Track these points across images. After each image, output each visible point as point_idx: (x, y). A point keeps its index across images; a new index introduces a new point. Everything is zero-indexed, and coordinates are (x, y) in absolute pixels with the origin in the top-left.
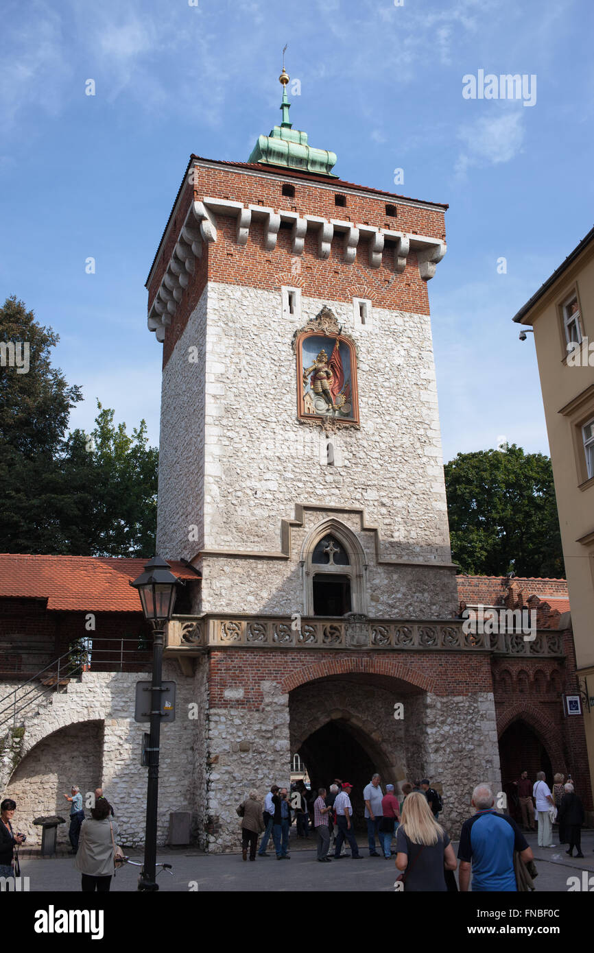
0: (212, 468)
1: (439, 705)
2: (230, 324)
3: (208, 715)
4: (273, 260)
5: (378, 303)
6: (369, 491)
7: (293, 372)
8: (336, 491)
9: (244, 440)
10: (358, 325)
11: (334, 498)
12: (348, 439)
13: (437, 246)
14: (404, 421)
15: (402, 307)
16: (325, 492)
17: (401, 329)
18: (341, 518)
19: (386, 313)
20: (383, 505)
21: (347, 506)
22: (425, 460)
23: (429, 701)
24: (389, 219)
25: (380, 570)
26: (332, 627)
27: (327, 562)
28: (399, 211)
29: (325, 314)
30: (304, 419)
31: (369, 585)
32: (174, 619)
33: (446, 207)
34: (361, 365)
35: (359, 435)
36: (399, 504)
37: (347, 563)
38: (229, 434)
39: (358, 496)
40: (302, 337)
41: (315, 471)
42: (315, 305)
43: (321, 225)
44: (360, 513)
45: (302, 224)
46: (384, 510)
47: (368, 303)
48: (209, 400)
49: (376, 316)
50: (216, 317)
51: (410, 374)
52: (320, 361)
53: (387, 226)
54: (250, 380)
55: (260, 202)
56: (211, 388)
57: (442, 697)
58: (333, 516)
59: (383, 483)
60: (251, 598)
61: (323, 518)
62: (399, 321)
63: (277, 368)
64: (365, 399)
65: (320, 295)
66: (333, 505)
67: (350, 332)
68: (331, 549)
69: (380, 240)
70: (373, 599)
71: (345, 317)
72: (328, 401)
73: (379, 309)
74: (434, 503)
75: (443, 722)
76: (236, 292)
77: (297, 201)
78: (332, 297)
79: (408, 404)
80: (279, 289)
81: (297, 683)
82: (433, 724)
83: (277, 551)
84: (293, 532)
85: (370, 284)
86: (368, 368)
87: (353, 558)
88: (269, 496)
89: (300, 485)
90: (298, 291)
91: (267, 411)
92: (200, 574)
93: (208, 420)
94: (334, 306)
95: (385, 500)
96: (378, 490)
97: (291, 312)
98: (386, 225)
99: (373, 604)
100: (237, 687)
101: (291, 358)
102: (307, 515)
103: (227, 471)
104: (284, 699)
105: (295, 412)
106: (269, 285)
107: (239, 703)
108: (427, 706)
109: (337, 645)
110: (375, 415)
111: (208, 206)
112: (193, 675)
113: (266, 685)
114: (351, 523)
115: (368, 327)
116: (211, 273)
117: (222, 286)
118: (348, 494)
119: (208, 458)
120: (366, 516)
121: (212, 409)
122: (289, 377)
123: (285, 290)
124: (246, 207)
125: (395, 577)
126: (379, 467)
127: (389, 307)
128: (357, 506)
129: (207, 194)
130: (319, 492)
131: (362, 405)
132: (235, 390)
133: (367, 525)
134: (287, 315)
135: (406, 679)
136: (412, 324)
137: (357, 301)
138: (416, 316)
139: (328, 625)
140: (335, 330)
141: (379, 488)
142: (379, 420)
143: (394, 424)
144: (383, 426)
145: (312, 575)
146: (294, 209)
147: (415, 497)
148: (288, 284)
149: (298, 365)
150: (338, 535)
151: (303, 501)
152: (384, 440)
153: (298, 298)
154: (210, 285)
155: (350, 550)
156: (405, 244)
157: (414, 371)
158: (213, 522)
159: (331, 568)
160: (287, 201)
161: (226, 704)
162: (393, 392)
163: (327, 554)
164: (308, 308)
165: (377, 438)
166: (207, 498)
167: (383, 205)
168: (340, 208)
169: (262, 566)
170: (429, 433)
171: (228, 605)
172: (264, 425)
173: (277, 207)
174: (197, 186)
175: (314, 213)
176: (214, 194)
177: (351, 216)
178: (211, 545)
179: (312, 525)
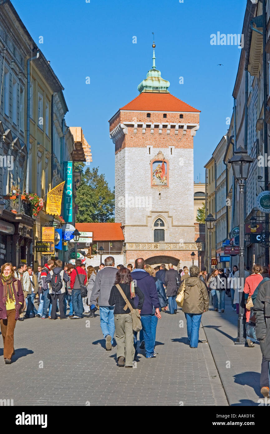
2: (132, 160)
4: (144, 137)
5: (177, 147)
6: (171, 206)
7: (150, 172)
8: (161, 207)
10: (170, 155)
11: (160, 208)
12: (166, 191)
14: (182, 184)
15: (184, 147)
16: (158, 207)
17: (183, 154)
18: (162, 214)
19: (179, 150)
20: (175, 209)
21: (164, 211)
22: (188, 195)
24: (181, 119)
25: (173, 228)
26: (156, 245)
28: (184, 116)
29: (160, 153)
30: (153, 186)
31: (169, 232)
33: (200, 112)
34: (170, 168)
35: (168, 190)
36: (180, 209)
37: (164, 226)
38: (132, 193)
39: (167, 207)
40: (153, 161)
41: (155, 201)
42: (157, 150)
43: (159, 125)
44: (168, 212)
45: (153, 126)
46: (174, 211)
47: (173, 147)
48: (126, 184)
49: (176, 151)
50: (127, 159)
51: (185, 169)
52: (158, 167)
55: (140, 121)
56: (127, 180)
57: (184, 261)
58: (159, 213)
59: (175, 203)
60: (137, 236)
61: (157, 214)
62: (183, 152)
63: (145, 172)
64: (171, 179)
65: (159, 147)
66: (160, 210)
67: (167, 158)
68: (159, 222)
69: (177, 127)
70: (170, 235)
71: (166, 153)
72: (160, 179)
73: (177, 149)
74: (190, 208)
76: (134, 149)
77: (151, 118)
78: (162, 147)
80: (146, 147)
83: (145, 224)
84: (149, 219)
85: (174, 141)
86: (172, 169)
88: (142, 209)
90: (152, 147)
91: (142, 185)
94: (162, 150)
95: (175, 208)
96: (173, 205)
97: (150, 154)
98: (179, 122)
99: (170, 237)
101: (149, 169)
102: (153, 214)
105: (150, 184)
106: (144, 146)
108: (180, 263)
109: (157, 249)
110: (174, 183)
111: (125, 125)
114: (165, 215)
115: (173, 155)
117: (129, 148)
118: (165, 207)
120: (170, 213)
121: (127, 186)
122: (149, 174)
123: (148, 147)
124: (136, 124)
125: (177, 229)
126: (174, 199)
127: (180, 148)
128: (167, 210)
129: (124, 121)
130: (156, 207)
132: (133, 180)
133: (170, 215)
134: (148, 155)
135: (175, 257)
136: (187, 152)
137: (170, 147)
138: (188, 149)
139: (155, 244)
140: (162, 158)
142: (175, 185)
143: (179, 185)
144: (176, 186)
145: (153, 230)
146: (150, 121)
147: (184, 206)
148: (149, 145)
150: (161, 219)
151: (152, 210)
152: (176, 190)
153: (152, 149)
155: (165, 223)
156: (185, 127)
157: (186, 168)
158: (128, 217)
159: (159, 227)
160: (148, 119)
162: (179, 175)
163: (158, 224)
164: (155, 151)
165: (174, 190)
167: (179, 115)
168: (165, 118)
169: (140, 228)
170: (190, 187)
171: (132, 238)
172: (141, 189)
173: (144, 121)
174: (121, 119)
175: (157, 122)
176: (126, 120)
177: (168, 121)
178: (127, 223)
179: (155, 217)
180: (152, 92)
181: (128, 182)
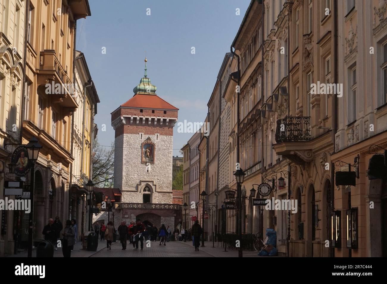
0: (124, 174)
1: (163, 219)
2: (128, 143)
3: (122, 220)
4: (138, 127)
5: (161, 134)
6: (155, 177)
8: (149, 177)
9: (130, 168)
10: (156, 140)
12: (152, 166)
13: (175, 120)
15: (166, 134)
16: (146, 177)
17: (166, 140)
18: (149, 183)
19: (162, 136)
20: (158, 179)
21: (150, 180)
22: (168, 169)
23: (162, 218)
24: (165, 115)
25: (156, 193)
27: (146, 191)
28: (167, 112)
29: (149, 139)
30: (142, 162)
32: (116, 203)
33: (178, 109)
35: (154, 165)
36: (162, 179)
38: (127, 167)
39: (153, 178)
40: (143, 144)
41: (145, 173)
42: (147, 136)
43: (148, 118)
44: (153, 182)
45: (144, 119)
46: (158, 181)
47: (159, 134)
48: (124, 160)
50: (125, 142)
51: (167, 151)
52: (147, 149)
53: (164, 117)
54: (132, 155)
55: (135, 115)
56: (124, 157)
57: (164, 217)
58: (147, 183)
61: (145, 183)
62: (166, 138)
63: (138, 152)
65: (148, 134)
66: (148, 180)
67: (154, 142)
68: (147, 189)
69: (162, 120)
71: (153, 139)
72: (148, 158)
73: (161, 136)
74: (169, 179)
75: (164, 222)
76: (129, 135)
77: (143, 113)
78: (150, 134)
79: (166, 157)
80: (139, 134)
81: (138, 214)
82: (162, 222)
83: (136, 190)
84: (139, 186)
85: (159, 130)
86: (157, 150)
87: (151, 190)
88: (135, 179)
89: (141, 176)
90: (143, 133)
91: (135, 161)
92: (121, 194)
93: (123, 164)
94: (151, 136)
95: (159, 179)
97: (141, 138)
100: (127, 215)
101: (140, 149)
102: (142, 183)
103: (127, 174)
104: (135, 217)
106: (137, 133)
107: (127, 218)
108: (162, 219)
110: (158, 160)
111: (124, 117)
112: (120, 212)
113: (132, 215)
114: (151, 184)
115: (158, 140)
116: (124, 132)
117: (127, 134)
118: (151, 178)
119: (123, 172)
121: (124, 162)
122: (140, 154)
123: (140, 133)
124: (132, 117)
125: (159, 194)
127: (163, 135)
128: (153, 180)
129: (124, 115)
131: (155, 158)
132: (129, 157)
133: (154, 184)
134: (140, 140)
135: (157, 214)
136: (168, 138)
137: (156, 134)
138: (169, 136)
139: (146, 204)
140: (151, 142)
141: (158, 176)
143: (162, 162)
144: (159, 163)
145: (142, 194)
146: (142, 115)
147: (165, 177)
148: (141, 132)
149: (142, 151)
150: (148, 186)
151: (142, 180)
152: (160, 166)
153: (143, 135)
154: (124, 134)
155: (151, 189)
156: (168, 120)
158: (124, 184)
159: (147, 192)
160: (141, 113)
161: (125, 218)
162: (162, 155)
163: (146, 190)
164: (145, 137)
165: (158, 165)
166: (123, 180)
167: (163, 111)
168: (153, 114)
169: (133, 193)
172: (134, 164)
173: (139, 115)
174: (122, 113)
175: (146, 116)
176: (125, 114)
177: (155, 115)
178: (123, 189)
179: (143, 184)
180: (144, 94)
181: (125, 159)
